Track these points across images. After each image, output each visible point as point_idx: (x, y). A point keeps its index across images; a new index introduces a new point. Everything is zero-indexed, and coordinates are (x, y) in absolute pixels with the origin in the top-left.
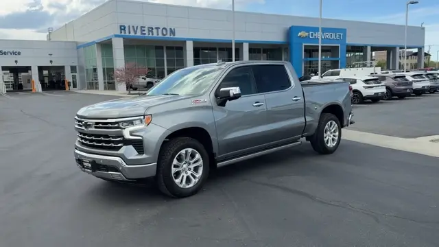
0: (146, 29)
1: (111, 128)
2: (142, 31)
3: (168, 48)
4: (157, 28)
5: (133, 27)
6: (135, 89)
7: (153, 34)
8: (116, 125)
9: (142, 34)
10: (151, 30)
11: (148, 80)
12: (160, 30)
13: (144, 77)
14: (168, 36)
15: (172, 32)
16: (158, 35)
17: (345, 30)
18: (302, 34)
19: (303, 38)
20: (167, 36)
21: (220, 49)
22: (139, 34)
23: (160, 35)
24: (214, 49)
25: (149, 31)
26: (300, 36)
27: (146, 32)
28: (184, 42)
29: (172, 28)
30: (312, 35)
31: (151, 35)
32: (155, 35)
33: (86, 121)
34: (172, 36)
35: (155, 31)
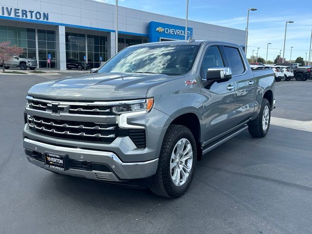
0: (20, 12)
1: (98, 113)
2: (16, 13)
3: (39, 31)
4: (31, 12)
5: (7, 8)
6: (8, 68)
7: (27, 17)
8: (107, 110)
9: (16, 15)
10: (24, 13)
11: (21, 59)
12: (34, 14)
13: (17, 57)
14: (42, 19)
15: (46, 16)
16: (32, 17)
17: (192, 28)
18: (160, 29)
19: (160, 32)
20: (40, 20)
21: (89, 36)
22: (12, 15)
23: (34, 18)
24: (83, 36)
25: (23, 14)
26: (158, 31)
27: (20, 14)
28: (56, 26)
29: (46, 13)
30: (167, 30)
31: (24, 18)
32: (29, 18)
33: (56, 103)
34: (45, 20)
35: (29, 14)
